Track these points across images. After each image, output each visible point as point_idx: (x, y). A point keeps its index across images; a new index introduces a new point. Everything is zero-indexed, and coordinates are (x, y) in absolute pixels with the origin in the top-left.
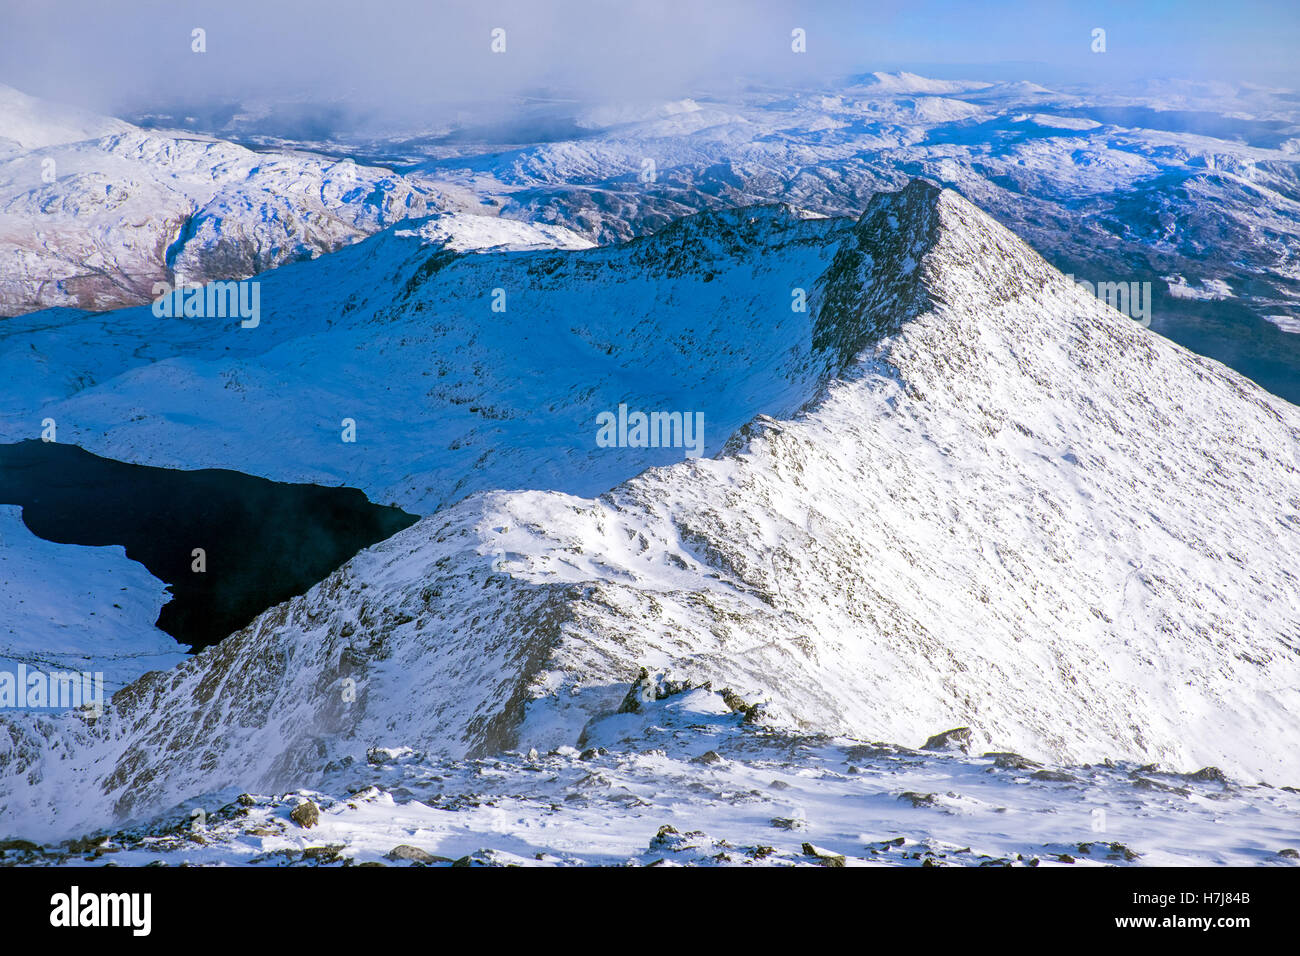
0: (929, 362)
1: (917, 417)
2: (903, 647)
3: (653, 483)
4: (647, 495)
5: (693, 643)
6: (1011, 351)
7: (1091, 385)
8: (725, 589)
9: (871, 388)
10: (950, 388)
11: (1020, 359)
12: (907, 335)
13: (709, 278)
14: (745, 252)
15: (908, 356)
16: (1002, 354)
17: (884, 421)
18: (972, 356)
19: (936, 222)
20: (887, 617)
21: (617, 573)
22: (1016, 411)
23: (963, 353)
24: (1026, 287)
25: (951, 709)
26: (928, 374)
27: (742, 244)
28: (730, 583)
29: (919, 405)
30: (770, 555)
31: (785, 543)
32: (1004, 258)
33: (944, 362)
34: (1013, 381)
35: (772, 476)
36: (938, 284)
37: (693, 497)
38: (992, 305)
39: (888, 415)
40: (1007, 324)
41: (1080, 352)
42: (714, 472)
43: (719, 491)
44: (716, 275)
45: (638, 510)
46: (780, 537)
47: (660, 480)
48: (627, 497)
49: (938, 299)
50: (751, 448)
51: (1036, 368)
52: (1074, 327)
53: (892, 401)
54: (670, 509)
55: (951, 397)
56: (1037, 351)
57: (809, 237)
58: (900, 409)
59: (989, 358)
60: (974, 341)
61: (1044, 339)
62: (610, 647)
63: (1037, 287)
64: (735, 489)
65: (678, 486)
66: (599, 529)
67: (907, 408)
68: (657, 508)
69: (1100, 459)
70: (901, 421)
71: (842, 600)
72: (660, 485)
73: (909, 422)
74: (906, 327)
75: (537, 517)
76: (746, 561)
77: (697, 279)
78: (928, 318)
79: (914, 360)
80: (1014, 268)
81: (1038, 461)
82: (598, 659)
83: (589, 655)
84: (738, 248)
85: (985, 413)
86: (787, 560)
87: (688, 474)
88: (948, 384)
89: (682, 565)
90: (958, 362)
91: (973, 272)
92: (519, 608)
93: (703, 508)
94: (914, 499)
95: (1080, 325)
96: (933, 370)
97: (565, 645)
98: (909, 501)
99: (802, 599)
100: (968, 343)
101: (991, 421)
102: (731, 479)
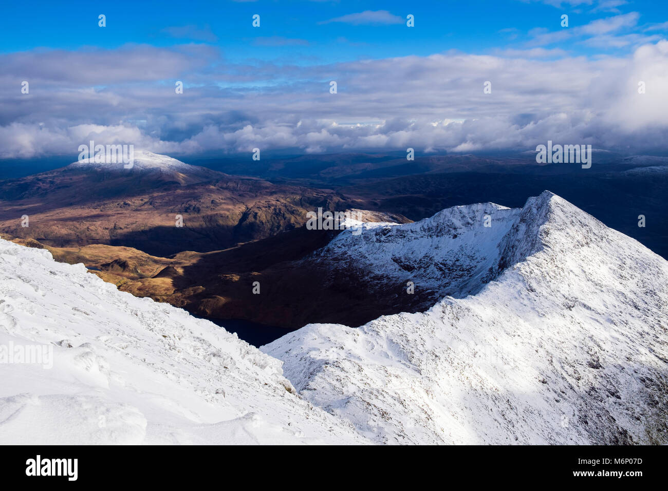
0: (539, 274)
1: (530, 299)
2: (482, 396)
3: (382, 323)
4: (378, 327)
5: (371, 383)
6: (582, 270)
7: (625, 286)
8: (403, 366)
9: (510, 286)
10: (549, 287)
11: (587, 274)
12: (528, 262)
13: (455, 236)
14: (471, 225)
15: (528, 271)
16: (577, 271)
17: (514, 301)
18: (561, 273)
19: (549, 211)
20: (478, 383)
21: (355, 357)
22: (582, 297)
23: (556, 270)
24: (593, 239)
25: (500, 424)
26: (538, 280)
27: (470, 221)
28: (404, 364)
29: (532, 294)
30: (426, 353)
31: (435, 349)
32: (583, 227)
33: (546, 275)
34: (582, 284)
35: (439, 322)
36: (547, 239)
37: (398, 328)
38: (574, 248)
39: (516, 298)
40: (582, 257)
41: (619, 270)
42: (410, 319)
43: (410, 327)
44: (458, 236)
45: (373, 334)
46: (434, 346)
47: (385, 321)
48: (370, 328)
49: (546, 246)
50: (433, 310)
51: (595, 278)
52: (618, 259)
53: (519, 292)
54: (387, 333)
55: (549, 290)
56: (597, 270)
57: (501, 218)
58: (523, 296)
59: (571, 273)
60: (563, 265)
61: (601, 265)
62: (335, 383)
63: (599, 240)
64: (418, 326)
65: (393, 324)
66: (355, 340)
67: (526, 295)
68: (382, 333)
69: (625, 322)
70: (522, 301)
71: (457, 374)
72: (385, 323)
73: (526, 302)
74: (528, 258)
75: (329, 334)
76: (414, 355)
77: (450, 238)
78: (540, 254)
79: (532, 273)
80: (588, 231)
81: (592, 321)
82: (327, 386)
83: (325, 385)
84: (468, 223)
85: (566, 299)
86: (434, 356)
87: (399, 319)
88: (548, 285)
89: (387, 356)
90: (554, 275)
91: (565, 234)
92: (309, 369)
93: (402, 333)
94: (519, 336)
95: (621, 257)
96: (541, 278)
97: (316, 381)
98: (517, 337)
99: (437, 372)
100: (560, 266)
101: (569, 302)
102: (417, 322)
